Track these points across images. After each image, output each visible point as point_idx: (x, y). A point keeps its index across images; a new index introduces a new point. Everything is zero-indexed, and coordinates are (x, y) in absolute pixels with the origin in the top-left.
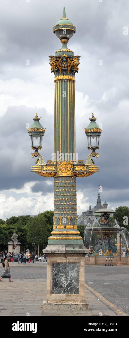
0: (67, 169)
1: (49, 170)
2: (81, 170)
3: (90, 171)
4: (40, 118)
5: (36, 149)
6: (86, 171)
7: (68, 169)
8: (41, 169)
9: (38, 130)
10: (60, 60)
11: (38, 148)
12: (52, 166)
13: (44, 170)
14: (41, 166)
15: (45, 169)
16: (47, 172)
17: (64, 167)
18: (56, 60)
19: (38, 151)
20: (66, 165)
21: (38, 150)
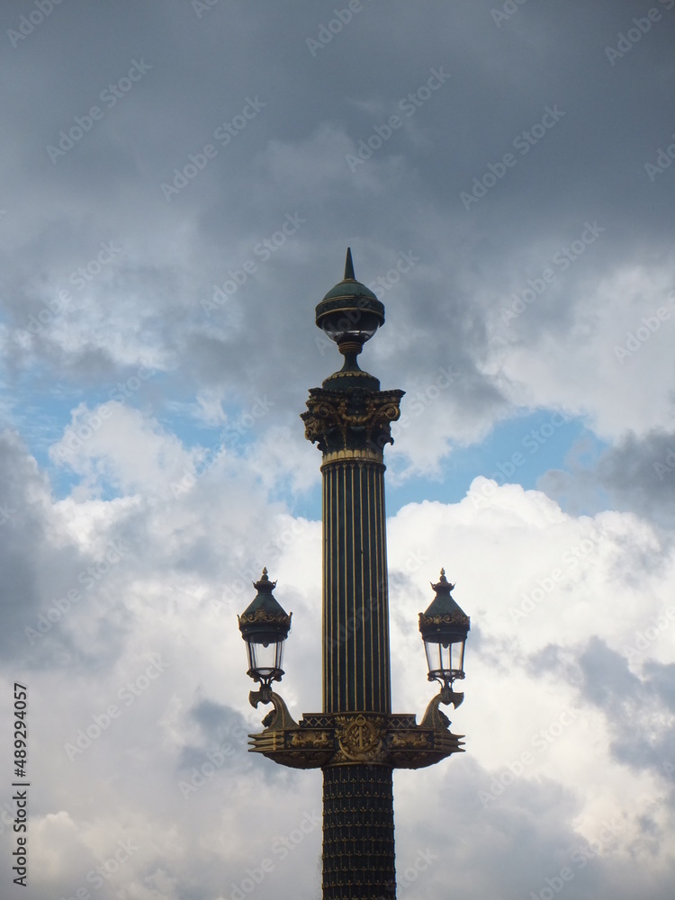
0: (369, 742)
1: (310, 745)
2: (409, 745)
3: (438, 749)
4: (275, 583)
5: (263, 680)
6: (425, 747)
7: (371, 740)
8: (285, 742)
9: (268, 619)
10: (343, 404)
11: (269, 677)
12: (318, 731)
13: (293, 747)
14: (282, 733)
15: (295, 741)
16: (301, 752)
17: (358, 735)
18: (331, 403)
19: (271, 685)
20: (363, 727)
21: (270, 682)
